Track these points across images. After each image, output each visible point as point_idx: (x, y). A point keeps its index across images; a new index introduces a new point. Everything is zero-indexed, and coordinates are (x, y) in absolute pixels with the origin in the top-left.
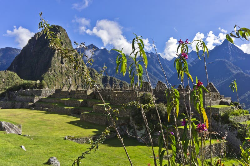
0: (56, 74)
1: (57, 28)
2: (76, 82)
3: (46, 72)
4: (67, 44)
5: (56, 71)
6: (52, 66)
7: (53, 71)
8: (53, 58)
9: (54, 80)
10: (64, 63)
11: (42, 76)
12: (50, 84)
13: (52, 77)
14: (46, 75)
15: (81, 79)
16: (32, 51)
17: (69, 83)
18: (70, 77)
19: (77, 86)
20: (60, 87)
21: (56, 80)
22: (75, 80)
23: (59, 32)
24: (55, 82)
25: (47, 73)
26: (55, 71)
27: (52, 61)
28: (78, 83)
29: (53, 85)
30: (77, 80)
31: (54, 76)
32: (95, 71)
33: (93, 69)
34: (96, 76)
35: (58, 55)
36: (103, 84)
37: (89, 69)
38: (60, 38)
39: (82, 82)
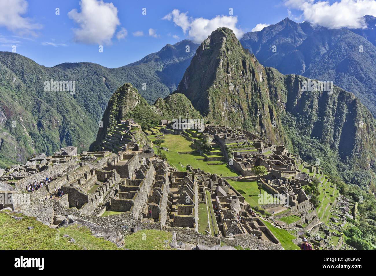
0: (221, 86)
1: (223, 32)
2: (245, 91)
3: (212, 85)
4: (234, 48)
5: (222, 83)
6: (217, 78)
7: (218, 84)
8: (218, 70)
9: (219, 93)
10: (230, 72)
11: (208, 90)
12: (215, 98)
13: (216, 90)
14: (211, 89)
15: (251, 86)
16: (200, 61)
17: (236, 93)
18: (238, 86)
19: (246, 94)
20: (226, 99)
21: (221, 92)
22: (244, 88)
23: (225, 36)
24: (221, 95)
25: (212, 87)
26: (220, 83)
27: (217, 73)
28: (248, 91)
29: (218, 98)
30: (246, 88)
31: (219, 89)
32: (274, 70)
33: (271, 68)
34: (275, 76)
35: (223, 64)
36: (285, 85)
37: (266, 69)
38: (226, 44)
39: (252, 89)
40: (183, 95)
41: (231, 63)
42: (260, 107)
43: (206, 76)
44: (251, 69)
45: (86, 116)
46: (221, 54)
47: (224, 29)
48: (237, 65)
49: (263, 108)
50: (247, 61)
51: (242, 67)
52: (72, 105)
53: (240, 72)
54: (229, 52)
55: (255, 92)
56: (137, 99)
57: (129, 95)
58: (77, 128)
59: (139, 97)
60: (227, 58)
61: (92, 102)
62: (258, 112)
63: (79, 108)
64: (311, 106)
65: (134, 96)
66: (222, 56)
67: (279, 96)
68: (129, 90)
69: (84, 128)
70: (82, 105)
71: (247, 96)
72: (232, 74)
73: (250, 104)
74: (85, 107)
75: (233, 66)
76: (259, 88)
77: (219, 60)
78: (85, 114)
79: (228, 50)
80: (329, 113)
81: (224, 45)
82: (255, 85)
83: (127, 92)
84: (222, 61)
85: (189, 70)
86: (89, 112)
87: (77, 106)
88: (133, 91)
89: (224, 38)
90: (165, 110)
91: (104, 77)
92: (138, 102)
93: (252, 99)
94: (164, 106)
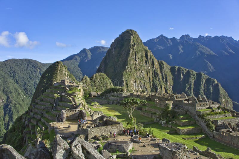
0: (132, 70)
1: (130, 32)
2: (148, 75)
4: (139, 44)
6: (128, 64)
7: (129, 68)
8: (129, 58)
10: (138, 60)
11: (122, 73)
13: (128, 73)
14: (124, 72)
15: (152, 72)
16: (113, 53)
18: (143, 71)
21: (132, 75)
22: (147, 73)
24: (132, 77)
25: (125, 70)
26: (131, 68)
27: (128, 60)
28: (150, 76)
29: (130, 79)
30: (148, 73)
31: (131, 72)
32: (164, 62)
33: (162, 61)
34: (165, 67)
35: (132, 55)
36: (171, 74)
37: (158, 61)
38: (133, 40)
39: (153, 74)
40: (105, 75)
41: (138, 54)
42: (159, 87)
43: (119, 63)
44: (151, 59)
45: (24, 97)
46: (131, 46)
47: (131, 30)
48: (142, 56)
49: (161, 88)
50: (149, 54)
51: (145, 58)
52: (15, 88)
53: (144, 61)
54: (136, 46)
55: (155, 76)
56: (67, 74)
57: (60, 71)
58: (17, 105)
59: (68, 73)
60: (135, 50)
61: (30, 87)
62: (158, 91)
63: (20, 91)
64: (190, 88)
65: (64, 72)
66: (131, 48)
67: (168, 81)
68: (60, 66)
69: (23, 105)
70: (22, 89)
71: (150, 79)
72: (139, 62)
73: (152, 85)
74: (24, 90)
75: (139, 56)
76: (158, 73)
77: (129, 51)
78: (24, 95)
79: (135, 44)
80: (202, 92)
81: (132, 41)
82: (154, 71)
83: (57, 68)
84: (131, 52)
85: (105, 59)
86: (27, 93)
87: (18, 89)
88: (63, 68)
89: (132, 36)
90: (90, 86)
91: (39, 69)
92: (67, 77)
93: (153, 81)
94: (89, 83)
